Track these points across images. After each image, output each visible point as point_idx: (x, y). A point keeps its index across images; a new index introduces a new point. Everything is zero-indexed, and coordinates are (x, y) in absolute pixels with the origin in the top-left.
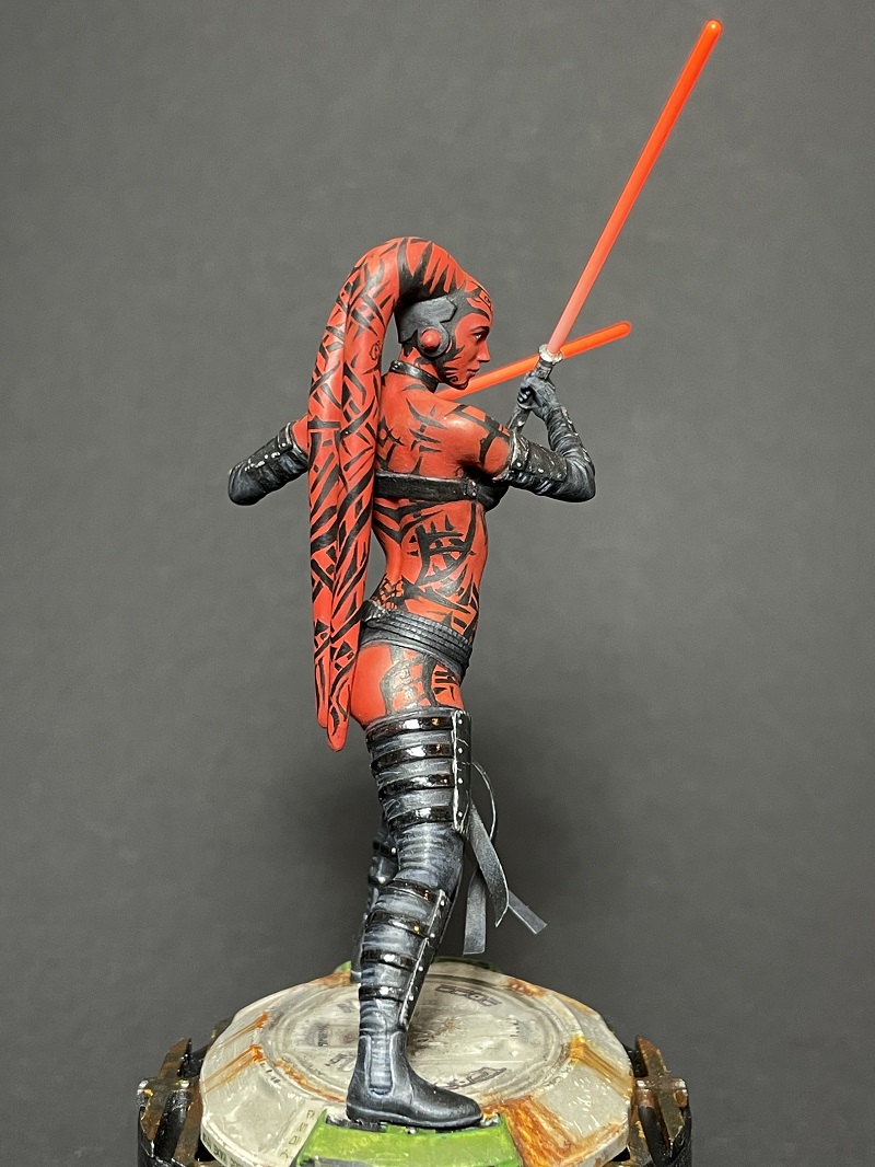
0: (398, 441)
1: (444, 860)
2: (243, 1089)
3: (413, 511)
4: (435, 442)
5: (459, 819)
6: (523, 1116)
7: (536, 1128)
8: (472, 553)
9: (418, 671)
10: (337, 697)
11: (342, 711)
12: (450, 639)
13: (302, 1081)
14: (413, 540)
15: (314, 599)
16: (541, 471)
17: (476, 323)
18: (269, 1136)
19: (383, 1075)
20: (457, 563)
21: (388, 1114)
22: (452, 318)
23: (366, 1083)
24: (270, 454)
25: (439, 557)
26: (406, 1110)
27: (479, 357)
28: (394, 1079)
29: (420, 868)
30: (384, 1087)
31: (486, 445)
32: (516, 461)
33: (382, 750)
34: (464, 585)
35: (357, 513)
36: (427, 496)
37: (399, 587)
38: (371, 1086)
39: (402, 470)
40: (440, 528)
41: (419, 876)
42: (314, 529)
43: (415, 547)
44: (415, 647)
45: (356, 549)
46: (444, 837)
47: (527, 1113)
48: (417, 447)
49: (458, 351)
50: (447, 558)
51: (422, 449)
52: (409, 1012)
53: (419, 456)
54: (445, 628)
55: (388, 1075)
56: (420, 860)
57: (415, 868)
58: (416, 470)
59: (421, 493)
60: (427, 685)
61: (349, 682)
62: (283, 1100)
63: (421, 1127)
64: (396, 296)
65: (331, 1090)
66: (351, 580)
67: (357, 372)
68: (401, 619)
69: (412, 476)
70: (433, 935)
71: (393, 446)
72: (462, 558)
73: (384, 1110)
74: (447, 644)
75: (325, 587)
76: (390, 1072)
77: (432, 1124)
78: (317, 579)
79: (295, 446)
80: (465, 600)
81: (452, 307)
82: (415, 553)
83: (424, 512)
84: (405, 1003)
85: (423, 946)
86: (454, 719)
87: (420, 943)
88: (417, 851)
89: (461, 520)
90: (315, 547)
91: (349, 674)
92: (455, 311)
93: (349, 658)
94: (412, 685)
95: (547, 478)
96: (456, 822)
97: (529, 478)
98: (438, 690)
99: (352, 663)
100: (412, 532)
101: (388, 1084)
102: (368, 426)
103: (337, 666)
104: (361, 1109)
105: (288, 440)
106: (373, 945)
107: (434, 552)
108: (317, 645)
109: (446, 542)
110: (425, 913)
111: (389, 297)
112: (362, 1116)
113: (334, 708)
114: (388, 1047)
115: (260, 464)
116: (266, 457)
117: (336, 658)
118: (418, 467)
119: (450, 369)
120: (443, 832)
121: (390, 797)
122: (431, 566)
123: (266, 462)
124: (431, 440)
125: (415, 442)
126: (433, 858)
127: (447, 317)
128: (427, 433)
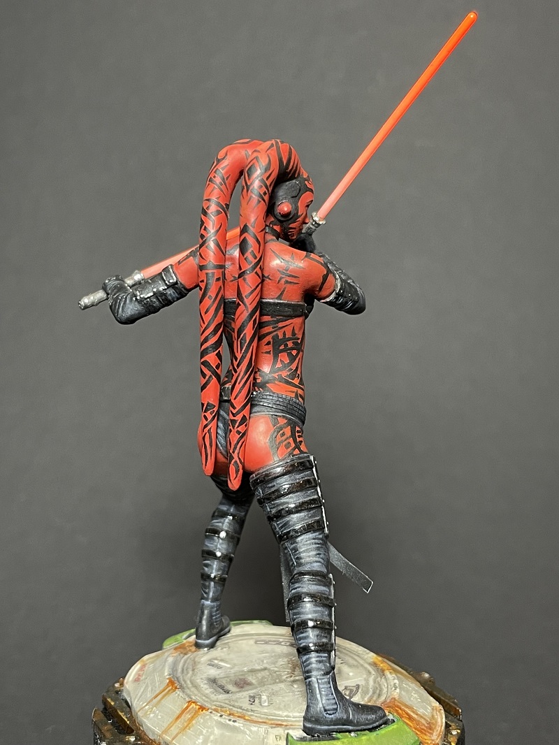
0: (268, 277)
2: (207, 732)
3: (272, 324)
4: (296, 277)
6: (400, 711)
7: (410, 717)
8: (302, 351)
9: (288, 431)
10: (238, 453)
11: (240, 463)
13: (247, 718)
14: (268, 343)
17: (309, 198)
19: (330, 701)
20: (295, 358)
21: (336, 727)
22: (298, 194)
23: (322, 709)
25: (285, 354)
26: (347, 722)
28: (338, 703)
29: (315, 562)
30: (333, 710)
31: (325, 278)
32: (340, 289)
34: (299, 372)
35: (254, 328)
36: (285, 314)
37: (257, 376)
38: (326, 710)
39: (271, 297)
40: (289, 334)
41: (316, 567)
42: (207, 340)
43: (269, 348)
44: (284, 415)
46: (322, 539)
47: (400, 708)
48: (283, 281)
49: (299, 217)
50: (290, 354)
51: (286, 282)
53: (284, 287)
54: (298, 401)
55: (334, 701)
57: (312, 563)
58: (280, 297)
59: (280, 312)
60: (294, 439)
61: (245, 443)
62: (248, 732)
63: (358, 730)
65: (273, 719)
66: (249, 373)
69: (277, 301)
70: (336, 604)
72: (298, 354)
73: (334, 725)
74: (300, 412)
75: (215, 379)
76: (334, 699)
77: (365, 727)
78: (208, 373)
79: (178, 283)
80: (301, 382)
81: (298, 187)
82: (269, 353)
83: (280, 325)
84: (333, 651)
85: (333, 613)
86: (312, 460)
87: (331, 610)
88: (309, 550)
89: (301, 329)
90: (203, 354)
92: (300, 189)
93: (246, 426)
94: (287, 441)
95: (351, 300)
96: (327, 529)
98: (300, 443)
99: (247, 430)
100: (269, 338)
101: (335, 707)
103: (238, 432)
104: (319, 727)
105: (175, 278)
107: (282, 351)
108: (206, 419)
109: (290, 344)
111: (274, 180)
112: (319, 731)
113: (236, 462)
114: (329, 683)
115: (149, 295)
116: (155, 290)
117: (238, 427)
118: (281, 294)
119: (292, 228)
120: (321, 536)
121: (284, 517)
122: (279, 360)
123: (155, 293)
124: (293, 276)
125: (281, 278)
126: (318, 554)
127: (294, 194)
128: (290, 272)
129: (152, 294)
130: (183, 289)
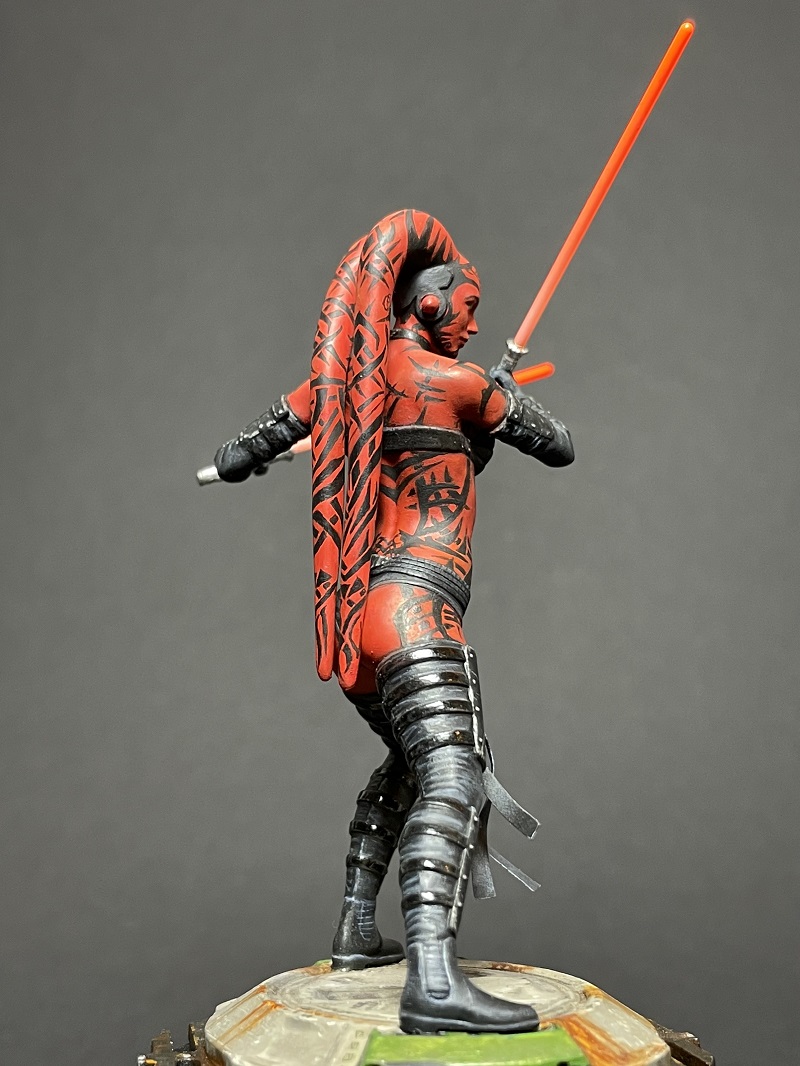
0: (402, 394)
1: (470, 782)
2: (271, 1031)
3: (414, 463)
4: (440, 391)
5: (480, 744)
6: (576, 1028)
7: (590, 1038)
8: (467, 508)
9: (429, 606)
10: (350, 634)
11: (355, 647)
12: (455, 581)
14: (412, 493)
15: (315, 552)
16: (534, 425)
17: (469, 292)
18: (317, 1059)
19: (440, 979)
20: (454, 516)
21: (446, 1021)
22: (449, 285)
23: (424, 988)
24: (264, 423)
25: (437, 509)
26: (466, 1015)
27: (469, 328)
28: (450, 982)
29: (449, 787)
30: (443, 991)
31: (487, 394)
32: (514, 413)
33: (399, 680)
34: (461, 536)
35: (371, 453)
36: (431, 446)
37: (397, 540)
38: (430, 991)
39: (407, 422)
40: (441, 479)
41: (449, 793)
42: (318, 482)
43: (414, 500)
44: (424, 585)
45: (369, 487)
46: (467, 759)
47: (578, 1025)
48: (422, 398)
49: (454, 317)
50: (445, 510)
51: (427, 398)
52: (459, 918)
53: (423, 406)
54: (450, 570)
55: (444, 979)
56: (448, 780)
57: (444, 788)
58: (420, 421)
59: (425, 444)
60: (438, 620)
61: (361, 619)
62: (322, 1028)
64: (404, 254)
66: (364, 518)
67: (371, 319)
68: (407, 562)
69: (416, 427)
70: (471, 847)
71: (397, 400)
72: (459, 510)
73: (444, 1017)
74: (452, 585)
75: (329, 537)
76: (446, 976)
78: (320, 529)
79: (291, 414)
80: (463, 549)
81: (449, 275)
82: (413, 507)
83: (426, 463)
84: (454, 908)
85: (464, 857)
86: (465, 652)
87: (460, 852)
88: (443, 772)
89: (459, 472)
90: (317, 499)
91: (361, 611)
92: (452, 279)
93: (362, 594)
94: (424, 619)
95: (538, 434)
96: (477, 746)
97: (523, 431)
98: (448, 626)
99: (364, 600)
100: (412, 484)
101: (446, 988)
102: (380, 371)
103: (350, 603)
104: (418, 1017)
105: (285, 407)
106: (415, 855)
107: (433, 504)
108: (319, 596)
109: (444, 494)
110: (461, 825)
111: (400, 255)
113: (347, 645)
114: (441, 952)
115: (254, 434)
116: (261, 426)
117: (349, 595)
118: (422, 417)
119: (446, 334)
120: (466, 755)
121: (410, 724)
122: (429, 518)
123: (261, 431)
124: (436, 390)
125: (420, 393)
126: (458, 778)
127: (445, 284)
128: (432, 383)
129: (257, 432)
130: (298, 423)
